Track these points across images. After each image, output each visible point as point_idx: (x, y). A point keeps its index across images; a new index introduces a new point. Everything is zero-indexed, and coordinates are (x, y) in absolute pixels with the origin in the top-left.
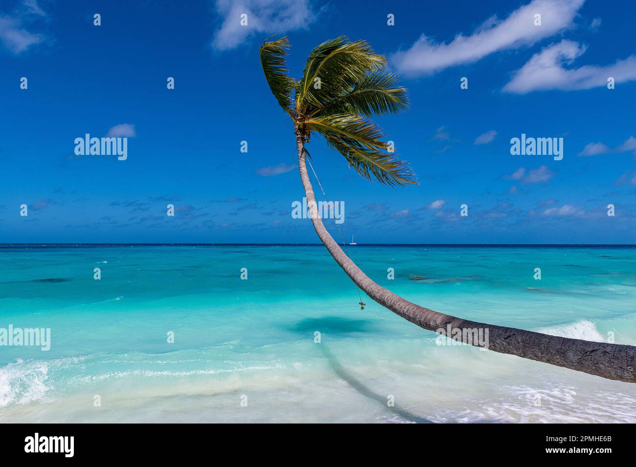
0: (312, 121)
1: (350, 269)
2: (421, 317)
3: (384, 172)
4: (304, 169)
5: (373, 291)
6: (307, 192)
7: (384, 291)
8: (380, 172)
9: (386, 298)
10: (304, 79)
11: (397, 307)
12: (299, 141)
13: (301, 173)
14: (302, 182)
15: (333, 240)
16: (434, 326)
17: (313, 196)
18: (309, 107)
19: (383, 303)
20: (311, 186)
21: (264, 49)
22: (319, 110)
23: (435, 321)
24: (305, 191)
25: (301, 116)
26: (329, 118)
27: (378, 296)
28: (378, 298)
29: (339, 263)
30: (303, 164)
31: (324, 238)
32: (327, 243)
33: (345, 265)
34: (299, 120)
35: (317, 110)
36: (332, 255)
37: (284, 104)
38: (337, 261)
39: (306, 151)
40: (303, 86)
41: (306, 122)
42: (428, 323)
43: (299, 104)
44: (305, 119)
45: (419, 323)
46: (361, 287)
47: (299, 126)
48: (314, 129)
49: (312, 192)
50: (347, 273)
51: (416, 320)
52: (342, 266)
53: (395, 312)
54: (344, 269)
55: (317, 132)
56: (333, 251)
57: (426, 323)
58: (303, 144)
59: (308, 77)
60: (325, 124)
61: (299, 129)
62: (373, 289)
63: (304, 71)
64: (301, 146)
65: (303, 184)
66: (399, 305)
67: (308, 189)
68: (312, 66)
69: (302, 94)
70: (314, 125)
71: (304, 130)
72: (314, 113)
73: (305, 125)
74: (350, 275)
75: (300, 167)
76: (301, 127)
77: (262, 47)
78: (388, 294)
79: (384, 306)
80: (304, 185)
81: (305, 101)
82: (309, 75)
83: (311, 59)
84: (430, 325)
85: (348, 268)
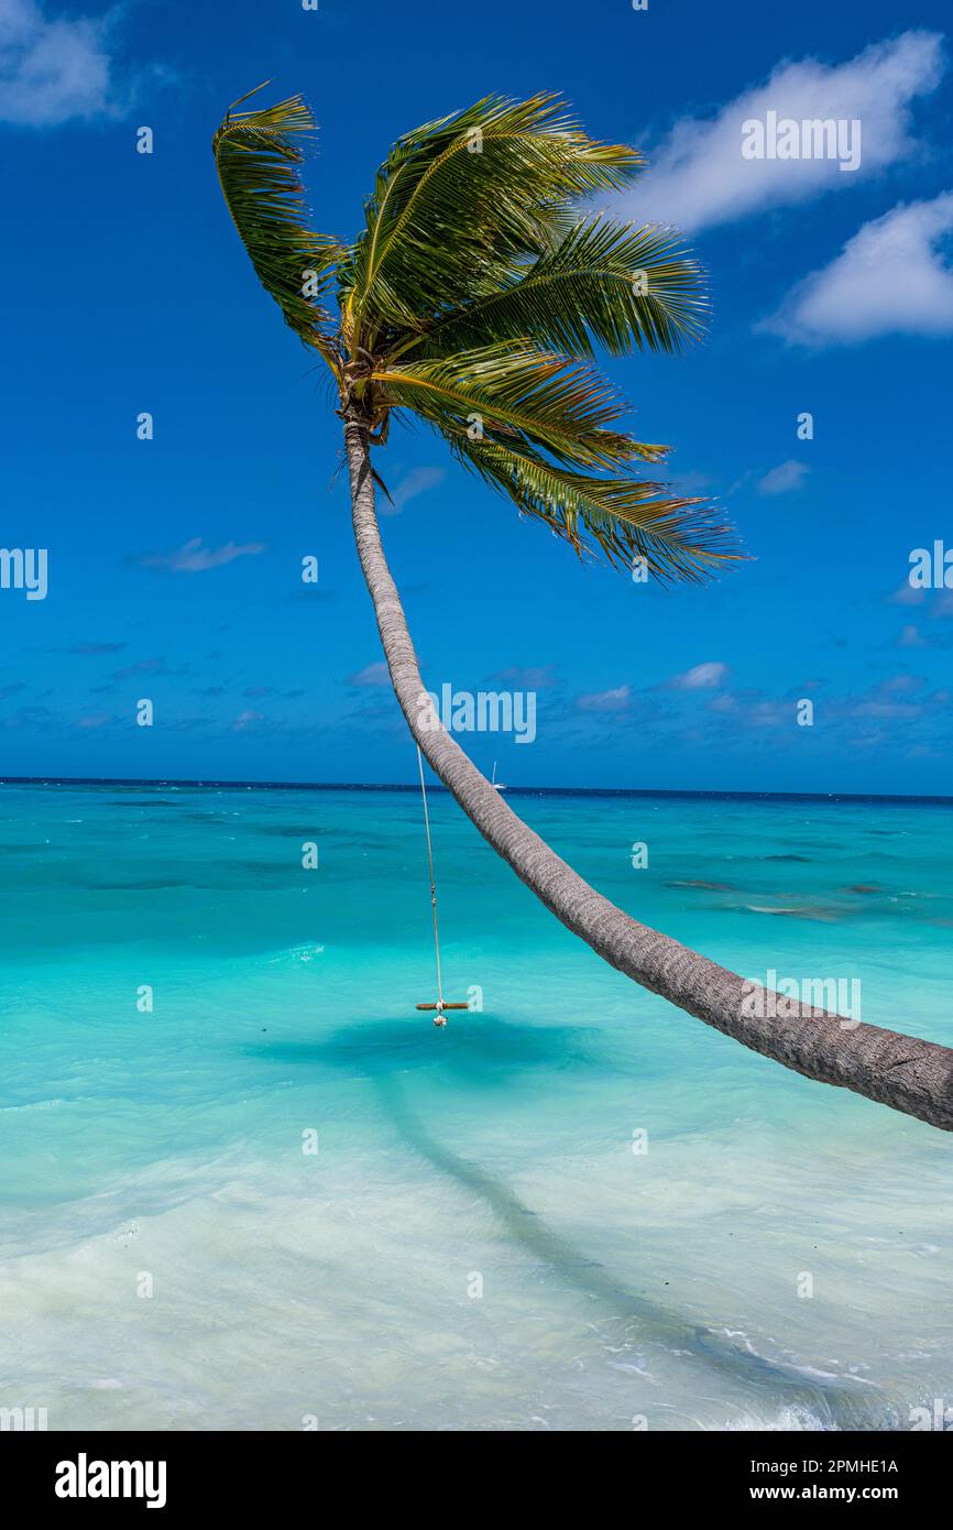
0: (395, 374)
1: (535, 865)
2: (800, 1037)
3: (632, 532)
4: (369, 533)
5: (619, 942)
6: (381, 608)
7: (660, 941)
8: (621, 534)
9: (666, 967)
10: (368, 238)
11: (708, 998)
12: (353, 441)
13: (361, 546)
14: (365, 573)
15: (471, 766)
16: (853, 1070)
17: (402, 619)
18: (385, 327)
19: (655, 981)
20: (394, 588)
21: (227, 137)
22: (418, 340)
23: (855, 1055)
24: (375, 604)
25: (360, 357)
26: (450, 362)
27: (638, 957)
28: (638, 966)
29: (494, 844)
30: (365, 515)
31: (441, 760)
32: (453, 776)
33: (516, 852)
34: (351, 371)
35: (412, 338)
36: (470, 814)
37: (302, 321)
38: (489, 837)
39: (374, 475)
40: (363, 260)
41: (376, 376)
42: (829, 1061)
43: (350, 320)
44: (372, 366)
45: (794, 1059)
46: (575, 927)
47: (353, 389)
48: (402, 403)
49: (397, 607)
50: (524, 877)
51: (781, 1050)
52: (504, 853)
53: (702, 1017)
54: (513, 864)
55: (408, 411)
56: (472, 803)
57: (821, 1062)
58: (367, 450)
59: (380, 232)
60: (437, 385)
61: (354, 401)
62: (619, 936)
63: (368, 210)
64: (357, 454)
65: (367, 581)
66: (716, 993)
67: (383, 598)
68: (392, 194)
69: (362, 286)
70: (400, 386)
71: (368, 405)
72: (404, 349)
73: (371, 388)
74: (533, 886)
75: (355, 526)
76: (358, 396)
77: (221, 132)
78: (676, 954)
79: (659, 992)
80: (372, 583)
81: (372, 311)
82: (382, 225)
83: (391, 170)
84: (834, 1067)
85: (529, 861)
